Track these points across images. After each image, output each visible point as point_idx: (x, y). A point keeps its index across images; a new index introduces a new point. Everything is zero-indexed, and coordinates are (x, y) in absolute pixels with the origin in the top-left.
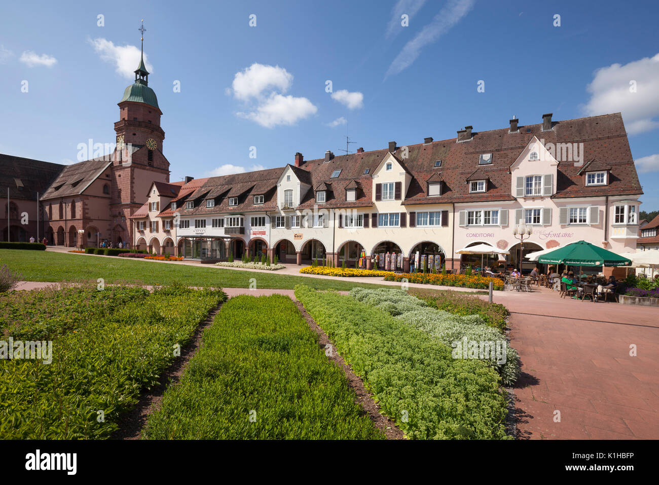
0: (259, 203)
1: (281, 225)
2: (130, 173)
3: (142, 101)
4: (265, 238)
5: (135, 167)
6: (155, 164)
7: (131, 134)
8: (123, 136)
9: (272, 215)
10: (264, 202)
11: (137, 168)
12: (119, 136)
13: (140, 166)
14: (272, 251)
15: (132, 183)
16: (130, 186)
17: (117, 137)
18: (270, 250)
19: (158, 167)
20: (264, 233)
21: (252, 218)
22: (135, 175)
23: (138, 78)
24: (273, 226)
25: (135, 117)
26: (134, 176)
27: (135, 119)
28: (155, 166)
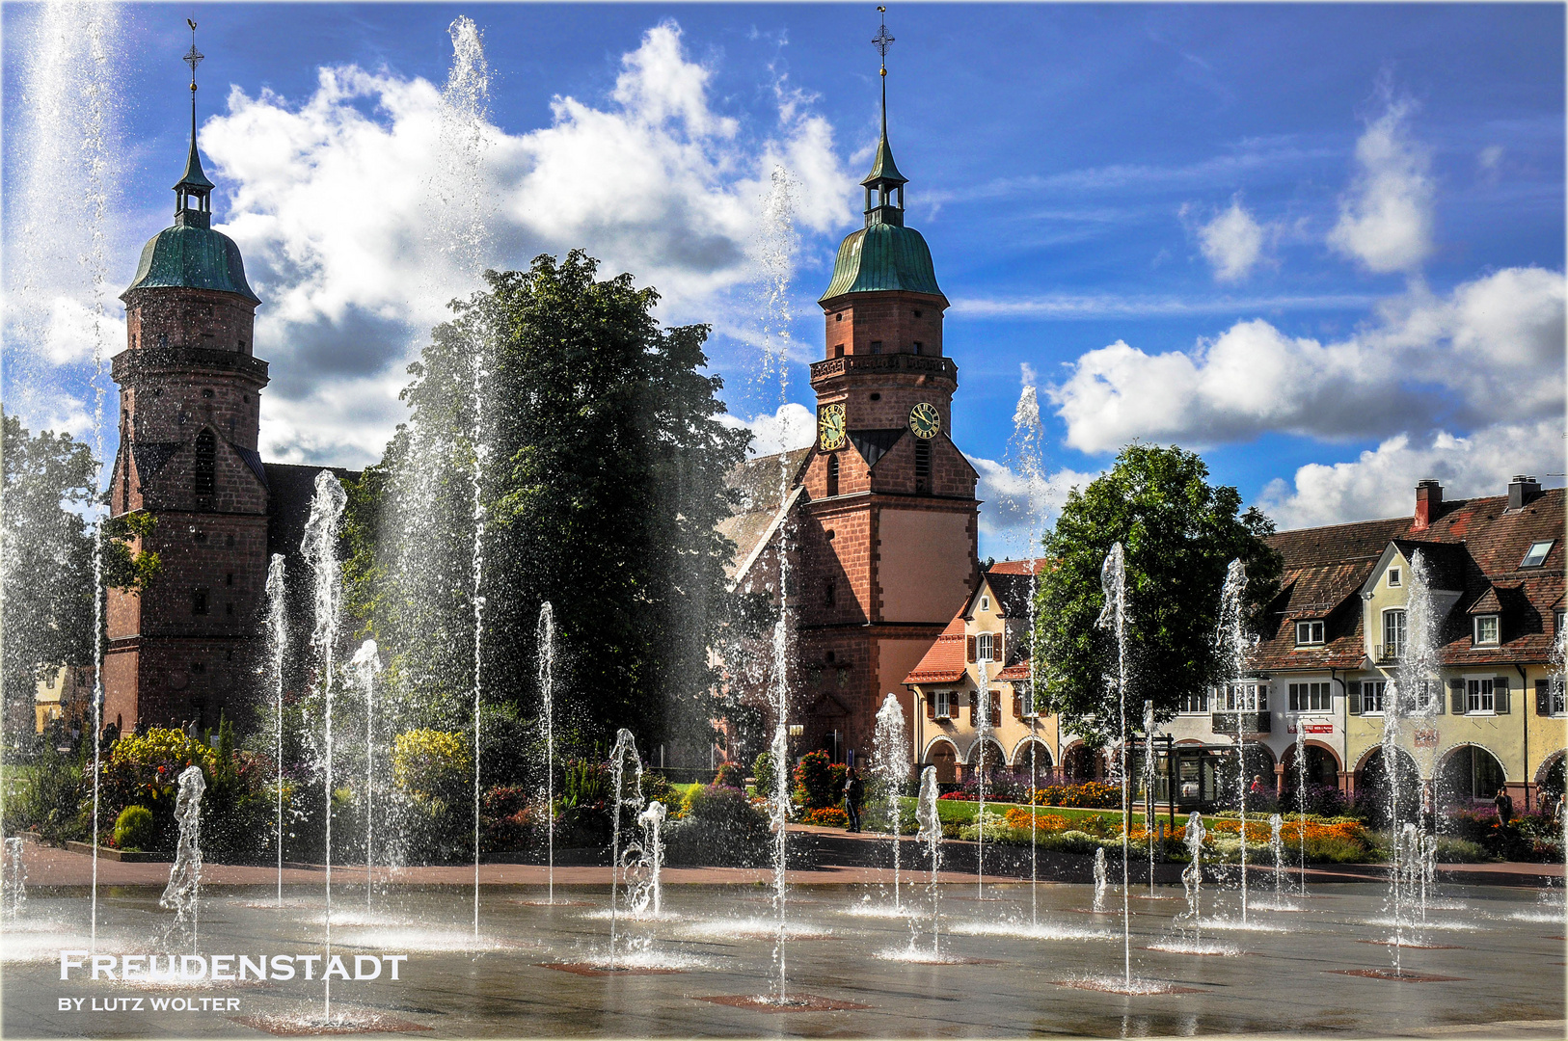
0: (1311, 642)
1: (1375, 707)
2: (868, 528)
3: (897, 287)
4: (1333, 741)
5: (881, 506)
6: (937, 485)
7: (868, 394)
8: (843, 407)
9: (1351, 679)
10: (1327, 641)
11: (889, 506)
12: (825, 406)
13: (893, 500)
14: (1351, 780)
15: (875, 557)
16: (868, 567)
17: (819, 407)
18: (1347, 775)
19: (946, 492)
20: (1327, 729)
21: (1293, 688)
22: (881, 530)
23: (876, 203)
24: (1354, 709)
25: (877, 339)
26: (881, 537)
27: (876, 343)
28: (935, 493)
